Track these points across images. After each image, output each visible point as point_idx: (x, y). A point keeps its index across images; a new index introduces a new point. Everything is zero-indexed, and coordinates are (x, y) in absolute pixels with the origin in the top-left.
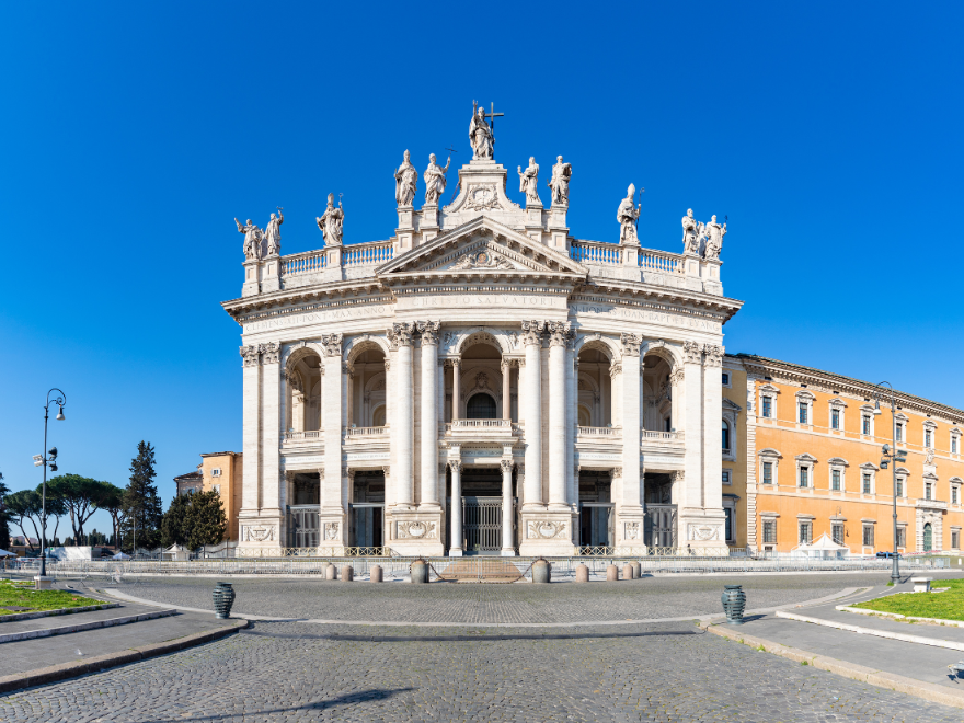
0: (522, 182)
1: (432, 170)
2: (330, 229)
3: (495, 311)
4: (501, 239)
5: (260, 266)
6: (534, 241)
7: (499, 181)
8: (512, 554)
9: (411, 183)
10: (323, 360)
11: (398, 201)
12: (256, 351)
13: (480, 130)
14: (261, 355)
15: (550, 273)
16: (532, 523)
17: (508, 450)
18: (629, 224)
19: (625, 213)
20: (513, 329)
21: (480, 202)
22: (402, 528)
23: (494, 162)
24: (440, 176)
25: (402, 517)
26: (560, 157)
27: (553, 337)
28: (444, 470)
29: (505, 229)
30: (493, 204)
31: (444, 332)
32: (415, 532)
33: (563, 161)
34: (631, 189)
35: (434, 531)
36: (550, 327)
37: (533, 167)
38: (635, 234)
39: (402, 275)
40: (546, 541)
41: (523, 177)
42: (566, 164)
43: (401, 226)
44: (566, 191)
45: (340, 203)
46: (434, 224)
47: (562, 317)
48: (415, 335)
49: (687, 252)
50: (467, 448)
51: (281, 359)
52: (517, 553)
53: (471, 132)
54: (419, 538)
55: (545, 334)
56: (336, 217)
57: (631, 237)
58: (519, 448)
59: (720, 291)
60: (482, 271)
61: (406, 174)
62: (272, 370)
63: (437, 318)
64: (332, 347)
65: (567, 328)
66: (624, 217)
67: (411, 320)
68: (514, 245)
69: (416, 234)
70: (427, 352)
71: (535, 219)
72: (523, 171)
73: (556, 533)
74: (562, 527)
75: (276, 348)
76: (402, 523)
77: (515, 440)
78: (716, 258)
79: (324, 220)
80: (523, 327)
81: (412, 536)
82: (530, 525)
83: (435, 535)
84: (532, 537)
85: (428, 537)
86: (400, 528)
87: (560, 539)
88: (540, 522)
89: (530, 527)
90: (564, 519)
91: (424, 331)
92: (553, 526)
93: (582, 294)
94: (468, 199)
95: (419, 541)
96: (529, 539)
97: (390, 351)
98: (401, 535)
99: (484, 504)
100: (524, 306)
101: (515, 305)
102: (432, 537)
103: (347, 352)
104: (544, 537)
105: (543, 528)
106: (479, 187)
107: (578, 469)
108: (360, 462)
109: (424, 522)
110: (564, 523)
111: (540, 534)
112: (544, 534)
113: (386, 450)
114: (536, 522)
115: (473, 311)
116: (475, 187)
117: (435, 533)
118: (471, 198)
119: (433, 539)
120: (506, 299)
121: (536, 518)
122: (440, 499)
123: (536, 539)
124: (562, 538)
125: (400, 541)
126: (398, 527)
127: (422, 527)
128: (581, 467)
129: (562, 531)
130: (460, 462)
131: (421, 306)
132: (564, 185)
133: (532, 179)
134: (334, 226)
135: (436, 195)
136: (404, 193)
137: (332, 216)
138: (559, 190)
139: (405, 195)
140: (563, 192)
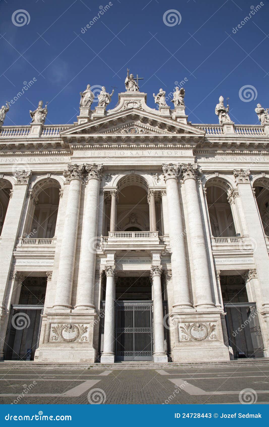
1: (103, 93)
2: (37, 117)
3: (142, 159)
7: (143, 99)
8: (165, 359)
9: (90, 98)
10: (13, 187)
11: (81, 106)
16: (182, 325)
17: (156, 257)
18: (224, 114)
22: (55, 331)
24: (107, 96)
25: (57, 319)
26: (177, 88)
27: (185, 174)
30: (139, 108)
32: (67, 335)
34: (221, 99)
35: (87, 334)
36: (183, 167)
37: (162, 92)
38: (229, 118)
39: (78, 136)
40: (197, 343)
41: (156, 96)
43: (81, 115)
44: (183, 101)
46: (102, 115)
47: (191, 161)
48: (84, 173)
52: (170, 359)
53: (126, 82)
54: (71, 341)
55: (180, 172)
56: (42, 112)
57: (226, 119)
58: (164, 256)
60: (133, 135)
61: (87, 94)
64: (22, 179)
65: (195, 168)
66: (219, 111)
67: (80, 163)
68: (153, 123)
71: (165, 113)
73: (208, 335)
74: (213, 328)
76: (56, 325)
77: (162, 248)
79: (35, 113)
80: (163, 168)
81: (65, 340)
82: (181, 327)
83: (88, 339)
84: (184, 340)
85: (80, 341)
86: (53, 331)
87: (213, 341)
88: (191, 324)
89: (181, 329)
90: (212, 319)
91: (91, 170)
92: (203, 328)
93: (202, 149)
94: (123, 106)
95: (71, 345)
96: (181, 342)
97: (64, 184)
98: (54, 338)
99: (136, 307)
100: (163, 156)
101: (156, 155)
102: (84, 341)
103: (33, 184)
104: (196, 339)
105: (194, 330)
106: (131, 102)
107: (218, 272)
108: (28, 267)
109: (77, 325)
110: (215, 323)
111: (192, 337)
112: (195, 337)
113: (51, 257)
114: (187, 324)
115: (126, 159)
116: (128, 101)
117: (88, 336)
118: (126, 106)
119: (85, 343)
120: (150, 152)
121: (186, 320)
122: (95, 303)
123: (188, 343)
124: (214, 339)
125: (52, 345)
126: (52, 329)
127: (75, 330)
128: (221, 271)
129: (213, 333)
130: (114, 268)
131: (89, 156)
132: (181, 99)
133: (162, 97)
134: (40, 116)
135: (104, 104)
136: (85, 101)
137: (40, 111)
138: (179, 101)
139: (86, 103)
140: (181, 101)
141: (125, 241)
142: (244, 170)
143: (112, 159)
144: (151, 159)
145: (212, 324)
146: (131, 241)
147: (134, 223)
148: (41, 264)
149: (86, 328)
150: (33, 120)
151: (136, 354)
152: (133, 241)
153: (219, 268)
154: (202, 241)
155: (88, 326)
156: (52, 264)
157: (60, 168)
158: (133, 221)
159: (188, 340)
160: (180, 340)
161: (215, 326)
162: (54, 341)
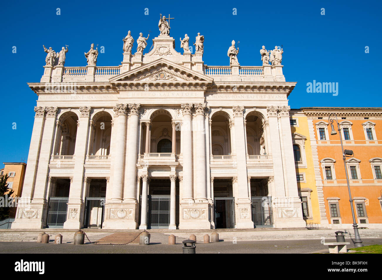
0: (181, 44)
1: (141, 38)
2: (91, 58)
3: (168, 99)
4: (171, 68)
5: (53, 69)
6: (187, 68)
7: (171, 44)
8: (175, 227)
9: (130, 44)
10: (79, 118)
11: (124, 50)
12: (43, 110)
13: (163, 24)
14: (46, 113)
15: (194, 82)
16: (186, 210)
17: (173, 169)
18: (233, 57)
19: (231, 52)
20: (177, 107)
21: (162, 52)
22: (113, 213)
23: (169, 36)
24: (144, 41)
25: (114, 206)
26: (199, 33)
27: (197, 111)
28: (138, 180)
29: (172, 63)
30: (168, 53)
31: (142, 109)
32: (120, 215)
33: (200, 35)
34: (233, 42)
35: (131, 215)
36: (195, 106)
37: (187, 38)
38: (237, 61)
39: (122, 82)
40: (194, 220)
41: (182, 42)
42: (201, 36)
43: (124, 61)
44: (202, 46)
45: (97, 48)
46: (140, 61)
47: (202, 101)
48: (128, 110)
49: (264, 64)
50: (151, 168)
51: (57, 116)
52: (177, 228)
53: (159, 25)
54: (123, 218)
55: (193, 109)
56: (94, 54)
57: (235, 62)
58: (179, 168)
59: (283, 79)
60: (161, 82)
61: (128, 40)
62: (51, 121)
63: (139, 102)
64: (84, 113)
65: (204, 106)
66: (230, 54)
67: (125, 103)
68: (177, 70)
69: (131, 65)
70: (133, 118)
71: (187, 58)
72: (182, 39)
73: (200, 215)
74: (203, 212)
75: (55, 109)
76: (114, 209)
77: (177, 164)
78: (280, 64)
79: (88, 54)
80: (182, 106)
81: (119, 218)
82: (185, 211)
83: (132, 217)
84: (186, 218)
85: (127, 218)
86: (112, 212)
87: (202, 219)
88: (191, 209)
89: (185, 212)
90: (204, 207)
91: (132, 108)
92: (198, 212)
93: (211, 90)
94: (156, 51)
95: (122, 220)
96: (184, 219)
97: (114, 117)
98: (113, 216)
99: (161, 199)
100: (183, 97)
101: (178, 97)
102: (130, 218)
103: (92, 116)
104: (193, 218)
105: (192, 213)
106: (162, 46)
107: (213, 179)
108: (94, 174)
109: (126, 209)
110: (205, 209)
111: (191, 216)
112: (192, 216)
113: (108, 168)
114: (188, 209)
115: (156, 99)
116: (160, 46)
117: (132, 216)
118: (158, 50)
119: (130, 219)
120: (173, 94)
121: (188, 207)
122: (136, 196)
123: (188, 220)
124: (203, 218)
125: (112, 220)
126: (111, 212)
127: (125, 212)
128: (214, 177)
129: (203, 214)
130: (147, 176)
131: (131, 97)
132: (201, 44)
133: (186, 42)
134: (93, 57)
135: (142, 49)
136: (127, 47)
137: (93, 53)
138: (199, 46)
139: (128, 48)
140: (200, 47)
141: (154, 159)
142: (240, 106)
143: (147, 99)
144: (174, 99)
145: (203, 210)
146: (158, 159)
147: (166, 136)
148: (102, 173)
149: (131, 211)
150: (87, 60)
151: (160, 225)
152: (159, 159)
153: (213, 176)
154: (204, 159)
155: (132, 210)
156: (110, 172)
157: (111, 104)
158: (165, 134)
159: (189, 218)
160: (184, 218)
161: (205, 211)
162: (113, 218)
